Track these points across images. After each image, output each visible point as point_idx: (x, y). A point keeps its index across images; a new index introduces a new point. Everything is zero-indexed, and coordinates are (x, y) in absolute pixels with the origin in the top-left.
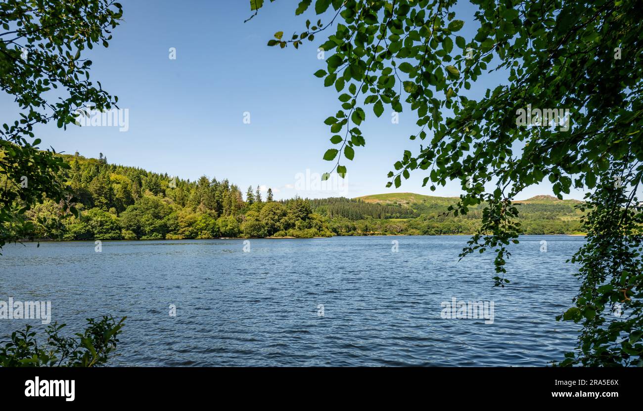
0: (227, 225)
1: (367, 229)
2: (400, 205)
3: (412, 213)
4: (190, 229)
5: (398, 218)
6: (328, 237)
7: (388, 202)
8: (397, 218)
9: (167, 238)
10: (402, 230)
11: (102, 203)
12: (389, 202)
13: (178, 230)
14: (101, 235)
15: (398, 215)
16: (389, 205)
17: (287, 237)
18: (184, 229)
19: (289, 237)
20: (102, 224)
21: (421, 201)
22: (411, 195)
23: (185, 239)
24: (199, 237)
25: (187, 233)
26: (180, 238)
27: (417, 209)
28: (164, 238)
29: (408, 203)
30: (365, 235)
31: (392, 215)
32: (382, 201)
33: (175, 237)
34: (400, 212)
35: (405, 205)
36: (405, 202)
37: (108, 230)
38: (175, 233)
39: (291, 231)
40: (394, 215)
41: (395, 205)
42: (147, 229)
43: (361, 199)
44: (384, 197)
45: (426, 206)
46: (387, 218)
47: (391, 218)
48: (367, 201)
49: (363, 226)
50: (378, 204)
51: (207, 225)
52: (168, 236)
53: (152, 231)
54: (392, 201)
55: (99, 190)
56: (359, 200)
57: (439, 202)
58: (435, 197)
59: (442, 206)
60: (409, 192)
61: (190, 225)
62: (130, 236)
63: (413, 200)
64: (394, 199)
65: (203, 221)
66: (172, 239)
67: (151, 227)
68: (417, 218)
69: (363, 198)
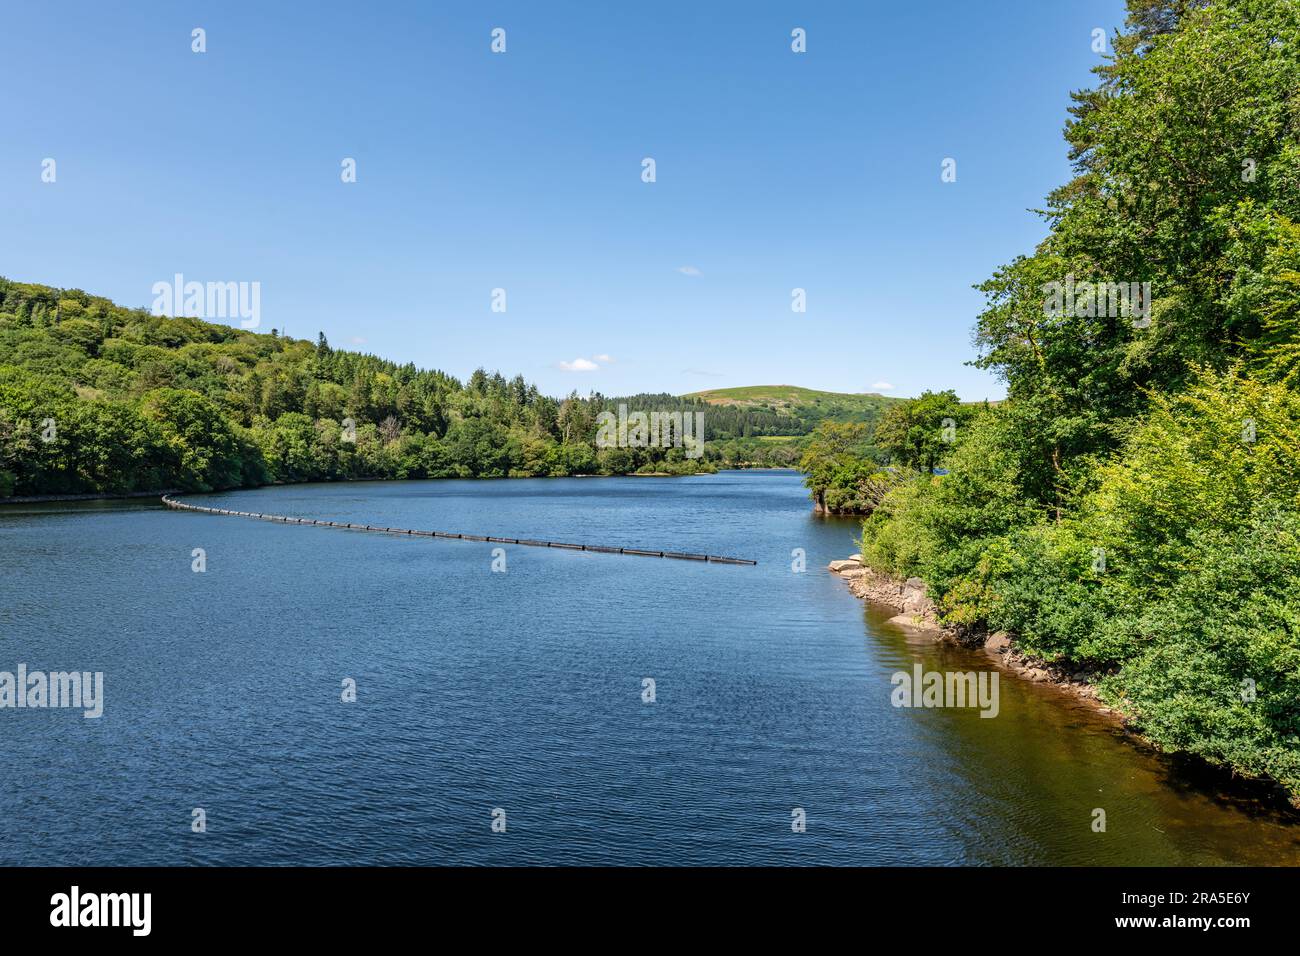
0: (582, 457)
1: (739, 458)
2: (774, 409)
3: (798, 425)
4: (540, 462)
5: (774, 435)
6: (713, 473)
7: (751, 404)
8: (772, 434)
9: (510, 475)
10: (794, 460)
11: (415, 424)
12: (753, 404)
13: (524, 465)
14: (436, 471)
15: (774, 429)
16: (752, 410)
17: (656, 474)
18: (531, 463)
19: (661, 474)
20: (435, 456)
21: (812, 402)
22: (791, 389)
23: (534, 476)
24: (552, 474)
25: (536, 468)
26: (528, 475)
27: (806, 417)
28: (506, 477)
29: (787, 406)
30: (737, 467)
31: (762, 428)
32: (739, 402)
33: (521, 474)
34: (777, 425)
35: (783, 410)
36: (782, 403)
37: (442, 464)
38: (521, 469)
39: (662, 464)
40: (766, 429)
41: (764, 409)
42: (486, 462)
43: (702, 398)
44: (742, 393)
45: (821, 412)
46: (754, 434)
47: (760, 434)
48: (714, 402)
49: (733, 453)
50: (733, 408)
51: (559, 457)
52: (513, 472)
53: (492, 466)
54: (758, 401)
55: (410, 406)
56: (699, 400)
57: (846, 405)
58: (838, 395)
59: (850, 412)
60: (787, 384)
61: (539, 457)
62: (467, 472)
63: (797, 401)
64: (761, 397)
65: (554, 450)
66: (517, 477)
67: (490, 460)
68: (806, 434)
69: (702, 394)
